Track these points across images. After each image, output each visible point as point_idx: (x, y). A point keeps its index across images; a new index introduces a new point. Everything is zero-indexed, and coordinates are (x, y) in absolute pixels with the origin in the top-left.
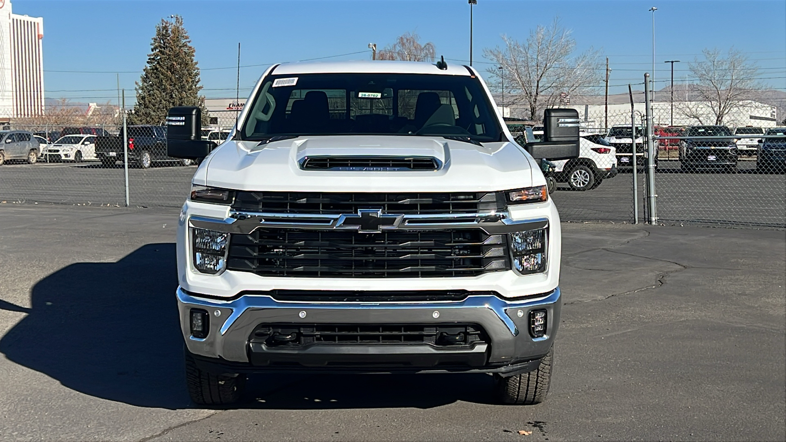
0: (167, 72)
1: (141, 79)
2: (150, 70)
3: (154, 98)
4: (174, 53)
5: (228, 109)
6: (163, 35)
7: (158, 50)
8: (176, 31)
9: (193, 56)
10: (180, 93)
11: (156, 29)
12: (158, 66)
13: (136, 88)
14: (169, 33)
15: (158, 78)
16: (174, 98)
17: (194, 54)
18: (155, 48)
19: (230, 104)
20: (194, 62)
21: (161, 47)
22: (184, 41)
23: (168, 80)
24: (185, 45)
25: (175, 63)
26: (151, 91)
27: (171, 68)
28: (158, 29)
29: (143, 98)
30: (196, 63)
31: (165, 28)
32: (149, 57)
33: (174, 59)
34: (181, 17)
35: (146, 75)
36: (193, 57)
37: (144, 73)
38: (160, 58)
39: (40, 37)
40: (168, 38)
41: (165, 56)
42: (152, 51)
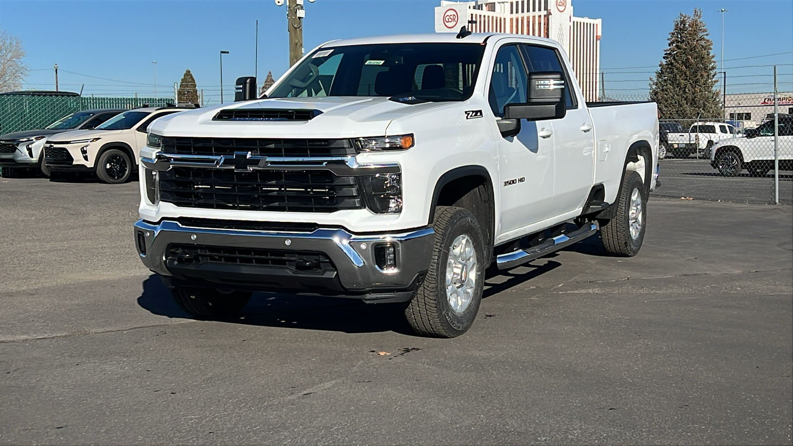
0: (682, 66)
1: (655, 74)
2: (666, 64)
3: (667, 93)
4: (691, 47)
5: (762, 103)
6: (681, 29)
7: (674, 45)
8: (694, 24)
9: (711, 49)
10: (694, 88)
11: (674, 23)
12: (673, 61)
13: (650, 84)
14: (686, 27)
15: (672, 72)
16: (687, 92)
17: (711, 47)
18: (672, 43)
19: (765, 99)
20: (710, 55)
21: (678, 42)
22: (701, 34)
23: (682, 75)
24: (702, 39)
25: (690, 57)
26: (665, 87)
27: (686, 63)
28: (676, 23)
29: (656, 93)
30: (713, 57)
31: (683, 22)
32: (665, 53)
33: (690, 52)
34: (700, 9)
35: (661, 70)
36: (710, 51)
37: (659, 68)
38: (676, 53)
39: (598, 38)
40: (686, 32)
41: (681, 51)
42: (670, 45)
